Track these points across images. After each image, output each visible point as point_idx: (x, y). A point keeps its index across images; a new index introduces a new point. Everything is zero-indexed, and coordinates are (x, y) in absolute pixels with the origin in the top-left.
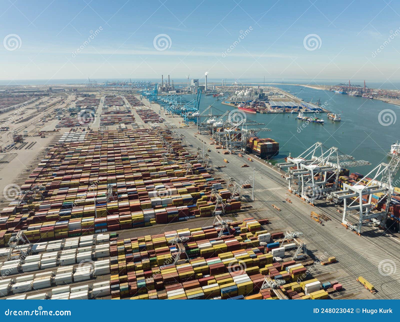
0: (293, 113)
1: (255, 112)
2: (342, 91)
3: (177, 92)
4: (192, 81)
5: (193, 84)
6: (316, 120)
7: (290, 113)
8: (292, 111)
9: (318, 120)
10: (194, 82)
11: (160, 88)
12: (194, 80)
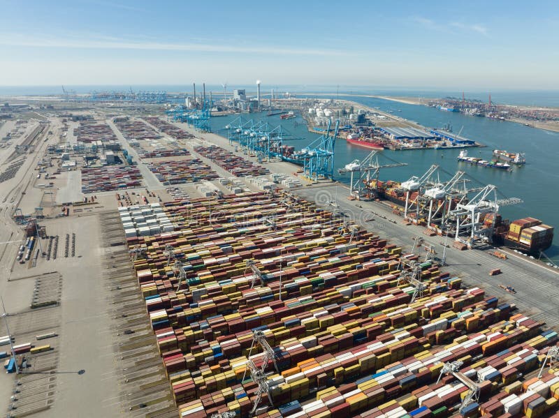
0: (439, 149)
1: (382, 149)
2: (452, 108)
3: (220, 110)
4: (236, 93)
5: (237, 97)
6: (496, 163)
7: (433, 148)
8: (437, 146)
9: (498, 164)
10: (239, 94)
11: (190, 104)
12: (239, 91)
